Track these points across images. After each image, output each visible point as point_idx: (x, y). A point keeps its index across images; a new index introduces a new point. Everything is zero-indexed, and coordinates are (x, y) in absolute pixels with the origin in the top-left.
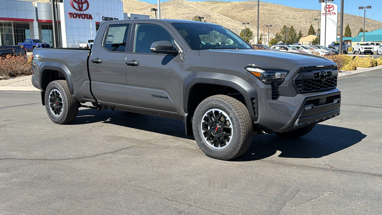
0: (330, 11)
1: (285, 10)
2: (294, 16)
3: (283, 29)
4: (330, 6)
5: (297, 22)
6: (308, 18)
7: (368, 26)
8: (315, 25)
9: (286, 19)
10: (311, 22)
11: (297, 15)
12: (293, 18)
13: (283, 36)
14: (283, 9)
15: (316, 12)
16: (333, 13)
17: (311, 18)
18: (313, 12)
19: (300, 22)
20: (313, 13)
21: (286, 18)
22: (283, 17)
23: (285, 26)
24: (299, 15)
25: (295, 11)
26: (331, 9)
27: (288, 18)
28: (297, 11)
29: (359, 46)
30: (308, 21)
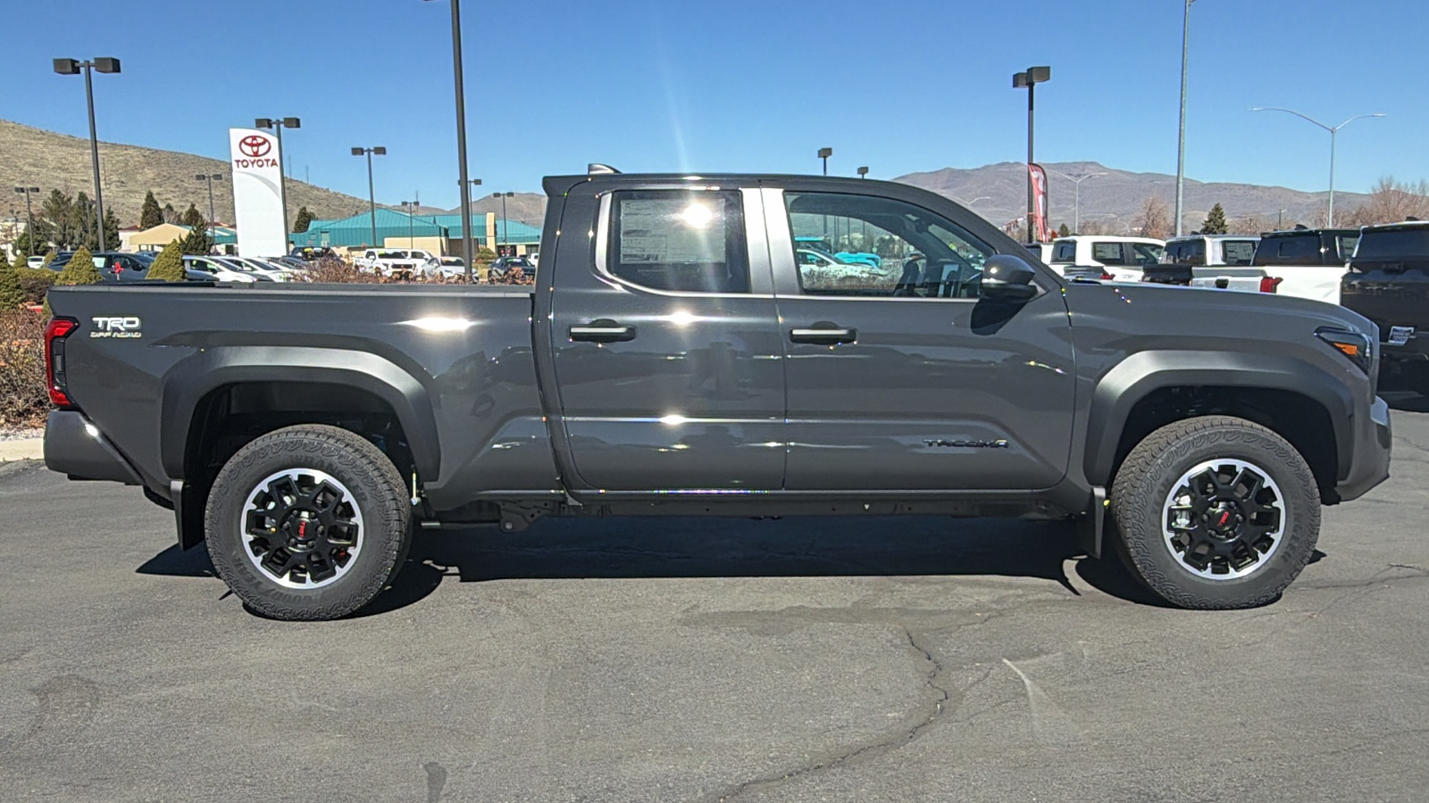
0: (260, 153)
1: (26, 141)
2: (64, 161)
3: (52, 201)
4: (258, 139)
5: (76, 180)
6: (112, 171)
7: (297, 201)
8: (136, 192)
9: (35, 170)
10: (123, 182)
11: (73, 160)
12: (60, 168)
13: (54, 224)
14: (19, 137)
15: (135, 154)
16: (267, 160)
17: (120, 171)
18: (125, 152)
19: (86, 181)
20: (125, 154)
21: (35, 166)
22: (23, 162)
23: (56, 193)
24: (80, 159)
25: (62, 145)
26: (263, 149)
27: (43, 167)
28: (71, 146)
29: (374, 259)
30: (113, 180)
